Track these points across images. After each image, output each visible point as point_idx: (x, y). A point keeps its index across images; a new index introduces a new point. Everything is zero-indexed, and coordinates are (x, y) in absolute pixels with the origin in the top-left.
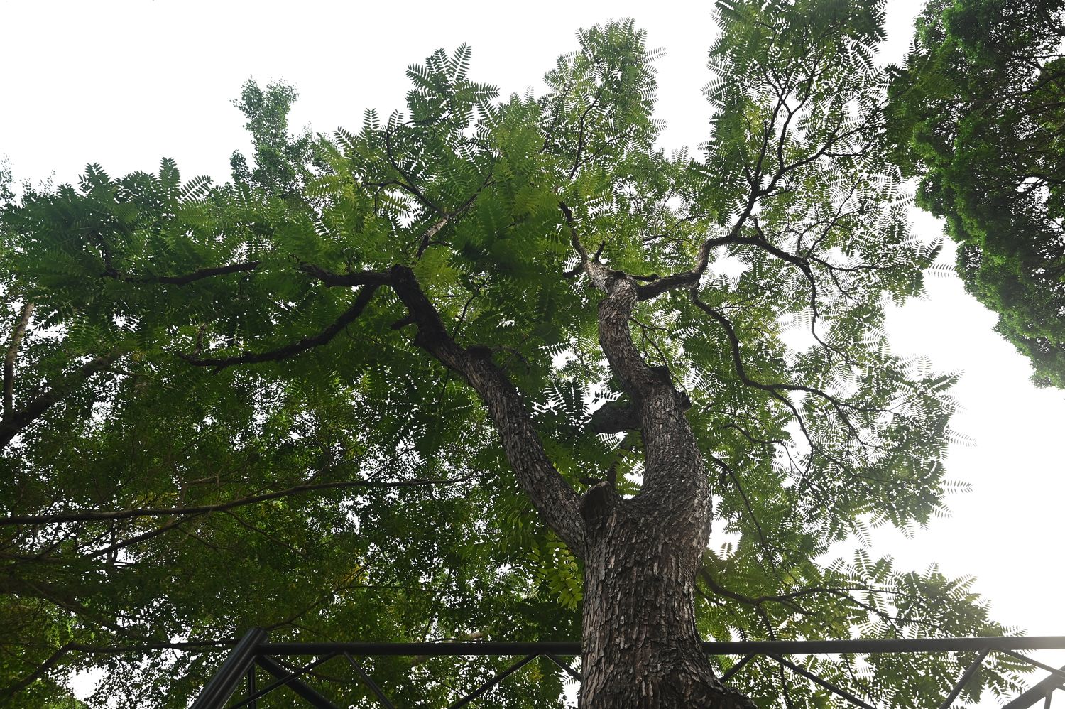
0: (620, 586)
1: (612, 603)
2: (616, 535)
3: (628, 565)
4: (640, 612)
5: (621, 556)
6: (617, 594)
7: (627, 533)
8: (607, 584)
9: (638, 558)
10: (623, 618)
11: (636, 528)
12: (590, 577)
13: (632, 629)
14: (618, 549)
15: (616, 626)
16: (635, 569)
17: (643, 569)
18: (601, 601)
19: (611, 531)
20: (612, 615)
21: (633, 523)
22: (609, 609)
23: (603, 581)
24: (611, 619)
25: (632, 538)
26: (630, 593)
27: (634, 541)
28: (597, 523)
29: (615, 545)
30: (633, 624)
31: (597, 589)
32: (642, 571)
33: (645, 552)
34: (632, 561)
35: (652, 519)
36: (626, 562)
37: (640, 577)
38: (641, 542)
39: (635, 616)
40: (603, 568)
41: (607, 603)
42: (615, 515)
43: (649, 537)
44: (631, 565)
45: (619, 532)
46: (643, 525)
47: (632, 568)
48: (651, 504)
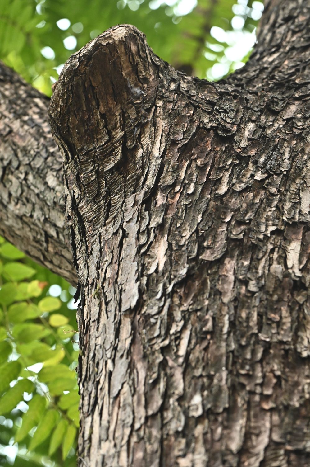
0: (186, 318)
1: (164, 364)
2: (169, 180)
3: (207, 256)
4: (249, 376)
5: (187, 234)
6: (178, 337)
7: (202, 169)
8: (148, 317)
9: (237, 233)
10: (197, 399)
11: (228, 152)
12: (95, 310)
13: (227, 426)
14: (176, 217)
15: (177, 425)
16: (230, 265)
17: (255, 261)
18: (131, 366)
19: (153, 168)
20: (166, 396)
21: (219, 140)
22: (156, 382)
23: (133, 311)
24: (163, 408)
25: (219, 182)
26: (215, 332)
27: (223, 189)
28: (108, 153)
29: (166, 208)
30: (231, 411)
31: (117, 335)
32: (252, 268)
33: (258, 214)
34: (221, 242)
35: (280, 124)
36: (201, 250)
37: (246, 282)
38: (247, 189)
39: (234, 389)
40: (133, 277)
41: (149, 368)
42: (162, 124)
43: (269, 174)
44: (218, 255)
45: (176, 169)
46: (253, 142)
47: (220, 262)
48: (279, 85)
